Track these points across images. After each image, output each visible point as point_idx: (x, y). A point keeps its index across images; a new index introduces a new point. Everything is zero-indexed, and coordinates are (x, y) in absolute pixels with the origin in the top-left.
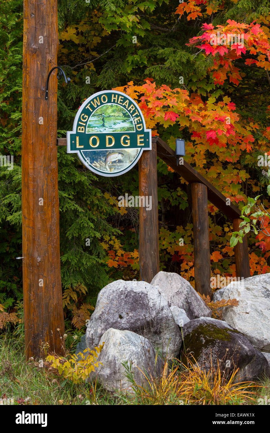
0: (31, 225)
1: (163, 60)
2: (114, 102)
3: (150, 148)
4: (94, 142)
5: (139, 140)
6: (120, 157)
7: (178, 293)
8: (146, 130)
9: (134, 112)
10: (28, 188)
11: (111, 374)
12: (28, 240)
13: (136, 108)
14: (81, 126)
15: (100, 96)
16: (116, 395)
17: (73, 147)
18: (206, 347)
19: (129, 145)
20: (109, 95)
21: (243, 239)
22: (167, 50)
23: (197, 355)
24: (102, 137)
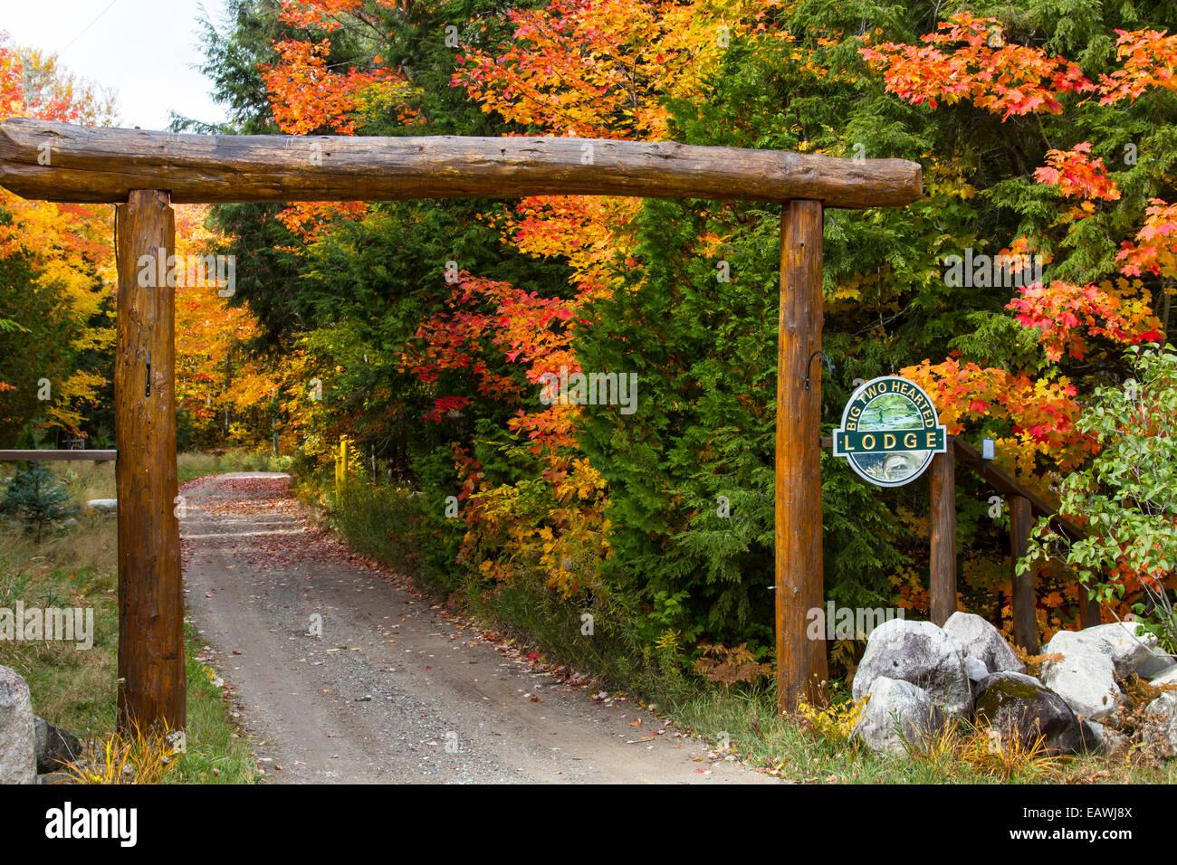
0: (786, 546)
1: (973, 329)
2: (895, 391)
3: (945, 450)
4: (869, 443)
5: (929, 440)
6: (903, 461)
7: (978, 640)
8: (938, 427)
9: (922, 403)
10: (783, 499)
11: (877, 730)
12: (783, 565)
13: (925, 398)
14: (852, 422)
15: (876, 384)
16: (883, 755)
17: (841, 449)
18: (1003, 706)
19: (915, 446)
20: (889, 383)
21: (1031, 566)
22: (978, 315)
23: (992, 714)
24: (879, 436)
